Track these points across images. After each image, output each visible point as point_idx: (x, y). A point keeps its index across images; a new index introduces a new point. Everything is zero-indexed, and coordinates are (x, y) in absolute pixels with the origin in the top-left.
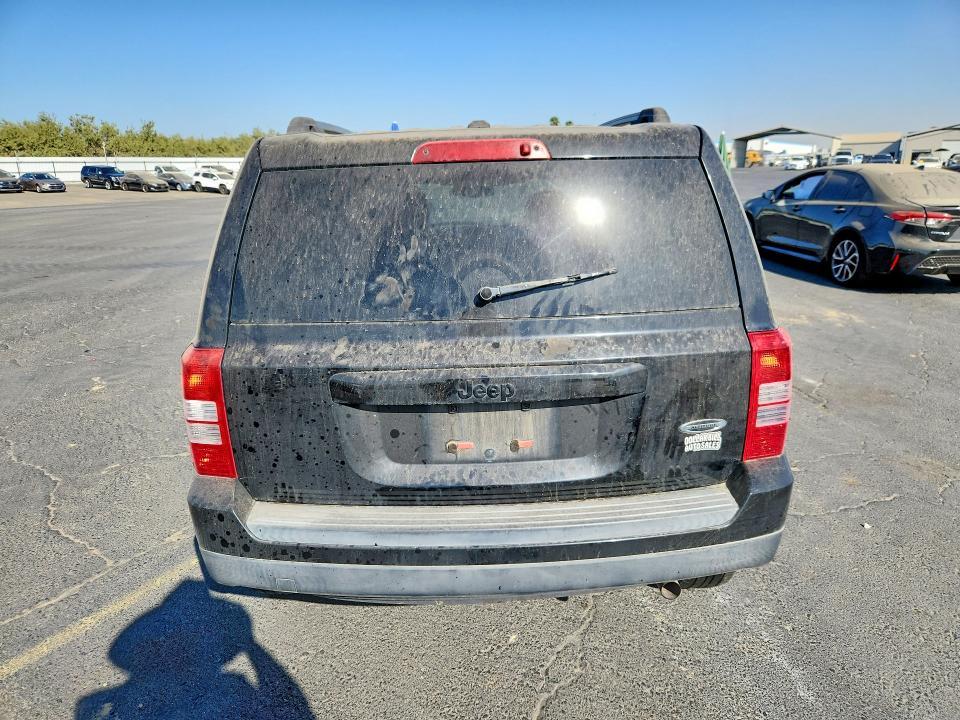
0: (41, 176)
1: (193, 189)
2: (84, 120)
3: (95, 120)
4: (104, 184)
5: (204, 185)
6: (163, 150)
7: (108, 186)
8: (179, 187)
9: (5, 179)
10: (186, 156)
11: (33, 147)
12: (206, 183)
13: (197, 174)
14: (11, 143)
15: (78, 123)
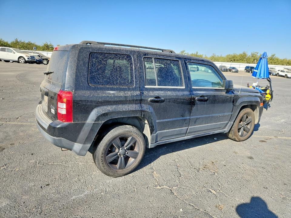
0: (234, 68)
1: (276, 75)
2: (255, 53)
3: (258, 54)
4: (249, 71)
5: (280, 74)
6: (275, 63)
7: (250, 72)
8: (271, 74)
9: (225, 68)
10: (283, 65)
11: (237, 60)
12: (281, 73)
13: (279, 71)
14: (232, 59)
15: (253, 54)
